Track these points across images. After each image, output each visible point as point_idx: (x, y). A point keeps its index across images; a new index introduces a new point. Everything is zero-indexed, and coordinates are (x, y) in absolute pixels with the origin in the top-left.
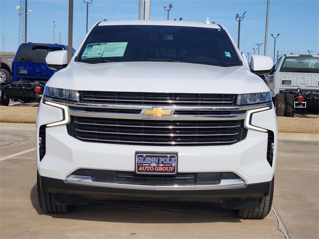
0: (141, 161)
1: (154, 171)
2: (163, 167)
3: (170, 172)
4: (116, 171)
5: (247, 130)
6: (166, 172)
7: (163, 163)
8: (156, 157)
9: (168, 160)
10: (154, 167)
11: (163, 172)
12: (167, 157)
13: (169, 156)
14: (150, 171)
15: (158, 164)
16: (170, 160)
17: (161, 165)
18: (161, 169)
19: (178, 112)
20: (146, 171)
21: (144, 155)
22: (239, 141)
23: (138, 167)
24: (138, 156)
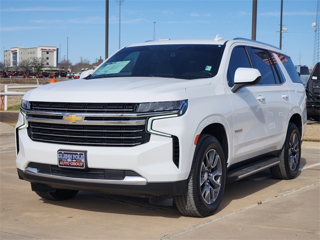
0: (61, 157)
1: (70, 165)
2: (75, 162)
3: (80, 166)
4: (51, 165)
5: (150, 134)
6: (78, 166)
7: (75, 159)
8: (70, 154)
9: (78, 156)
10: (70, 162)
11: (75, 166)
12: (77, 154)
13: (79, 153)
14: (67, 165)
15: (72, 160)
16: (80, 157)
17: (74, 161)
18: (75, 164)
19: (87, 118)
20: (65, 165)
21: (63, 152)
22: (143, 143)
23: (60, 162)
24: (59, 153)
